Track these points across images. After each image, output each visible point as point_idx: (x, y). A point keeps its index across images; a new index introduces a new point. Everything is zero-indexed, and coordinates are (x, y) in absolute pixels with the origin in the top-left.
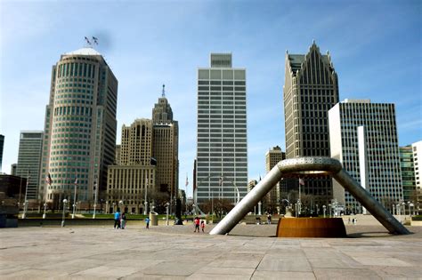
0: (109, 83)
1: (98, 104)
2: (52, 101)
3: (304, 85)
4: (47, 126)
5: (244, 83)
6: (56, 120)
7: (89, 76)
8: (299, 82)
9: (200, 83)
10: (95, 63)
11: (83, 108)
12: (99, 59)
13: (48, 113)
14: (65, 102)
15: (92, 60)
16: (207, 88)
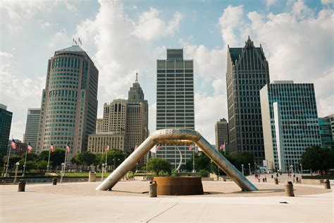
0: (91, 72)
1: (82, 88)
2: (47, 86)
3: (241, 71)
4: (43, 105)
5: (192, 71)
6: (50, 101)
7: (76, 67)
8: (237, 68)
9: (158, 71)
10: (80, 57)
11: (70, 91)
12: (84, 54)
13: (44, 95)
14: (57, 87)
15: (78, 55)
16: (164, 76)
